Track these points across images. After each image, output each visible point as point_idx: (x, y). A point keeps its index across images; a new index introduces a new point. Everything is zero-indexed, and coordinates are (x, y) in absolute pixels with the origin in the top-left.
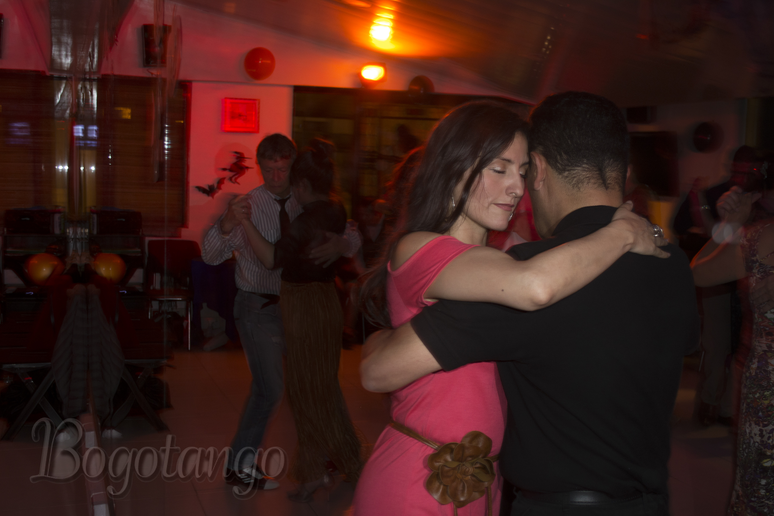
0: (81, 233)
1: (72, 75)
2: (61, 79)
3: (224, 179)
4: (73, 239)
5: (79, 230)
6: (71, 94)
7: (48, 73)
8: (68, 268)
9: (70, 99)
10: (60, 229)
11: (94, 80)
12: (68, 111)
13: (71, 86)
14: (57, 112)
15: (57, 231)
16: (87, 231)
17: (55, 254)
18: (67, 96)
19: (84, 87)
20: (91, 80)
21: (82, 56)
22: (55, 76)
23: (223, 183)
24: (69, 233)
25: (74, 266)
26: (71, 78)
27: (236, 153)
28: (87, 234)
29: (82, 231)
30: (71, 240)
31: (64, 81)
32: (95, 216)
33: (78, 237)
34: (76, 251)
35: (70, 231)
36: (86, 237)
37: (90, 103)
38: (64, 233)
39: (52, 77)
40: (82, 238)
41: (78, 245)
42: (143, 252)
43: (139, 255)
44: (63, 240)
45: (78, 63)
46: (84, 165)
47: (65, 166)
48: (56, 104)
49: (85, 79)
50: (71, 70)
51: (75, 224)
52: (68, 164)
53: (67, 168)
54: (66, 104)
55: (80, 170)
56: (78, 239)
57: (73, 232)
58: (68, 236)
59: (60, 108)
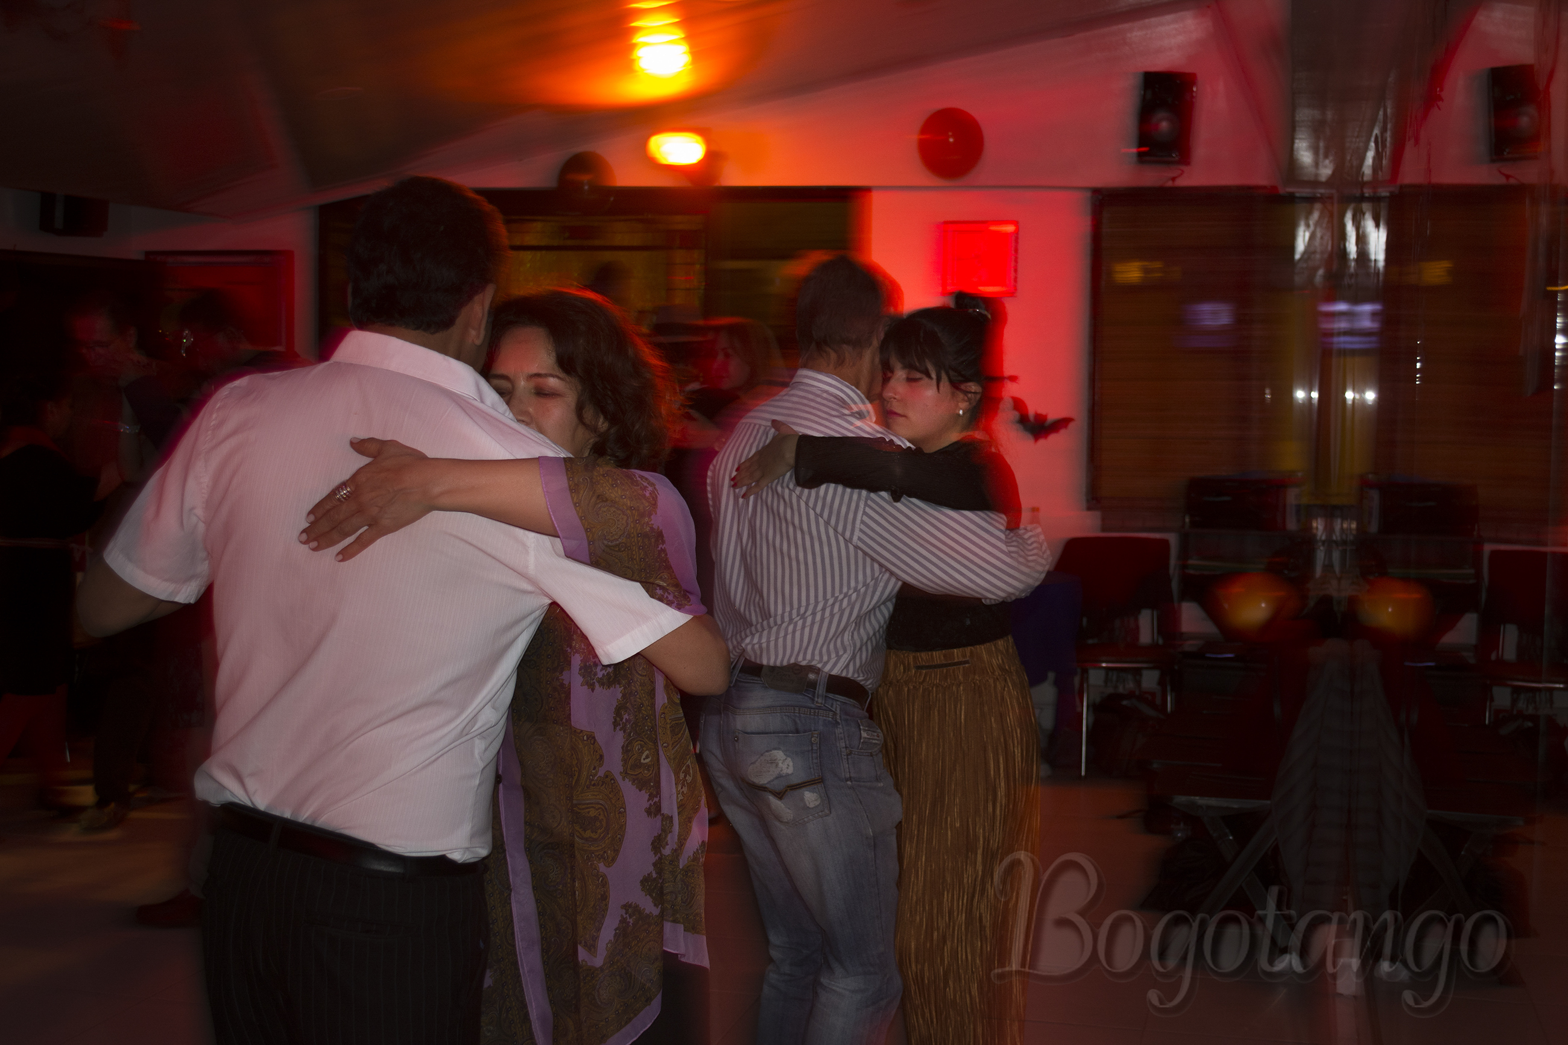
0: (1342, 530)
1: (1334, 191)
2: (1311, 200)
4: (1324, 542)
5: (1338, 524)
6: (1329, 234)
7: (1285, 190)
8: (1311, 603)
9: (1327, 244)
10: (1299, 522)
11: (1381, 202)
12: (1321, 272)
13: (1331, 216)
15: (1292, 525)
16: (1354, 526)
17: (1286, 572)
18: (1322, 238)
19: (1359, 223)
22: (1298, 195)
24: (1317, 528)
25: (1326, 601)
26: (1331, 197)
28: (1354, 532)
29: (1345, 526)
30: (1320, 544)
31: (1318, 205)
32: (1375, 495)
33: (1334, 538)
34: (1328, 567)
35: (1319, 526)
36: (1352, 538)
37: (1372, 255)
38: (1308, 528)
39: (1291, 199)
40: (1344, 542)
41: (1336, 555)
42: (1477, 575)
43: (1472, 581)
44: (1305, 544)
45: (1347, 167)
46: (1354, 390)
47: (1311, 390)
48: (1297, 256)
49: (1362, 199)
50: (1330, 182)
51: (1330, 512)
52: (1317, 387)
53: (1315, 395)
54: (1318, 256)
55: (1345, 399)
56: (1335, 542)
57: (1325, 528)
58: (1315, 535)
59: (1305, 265)
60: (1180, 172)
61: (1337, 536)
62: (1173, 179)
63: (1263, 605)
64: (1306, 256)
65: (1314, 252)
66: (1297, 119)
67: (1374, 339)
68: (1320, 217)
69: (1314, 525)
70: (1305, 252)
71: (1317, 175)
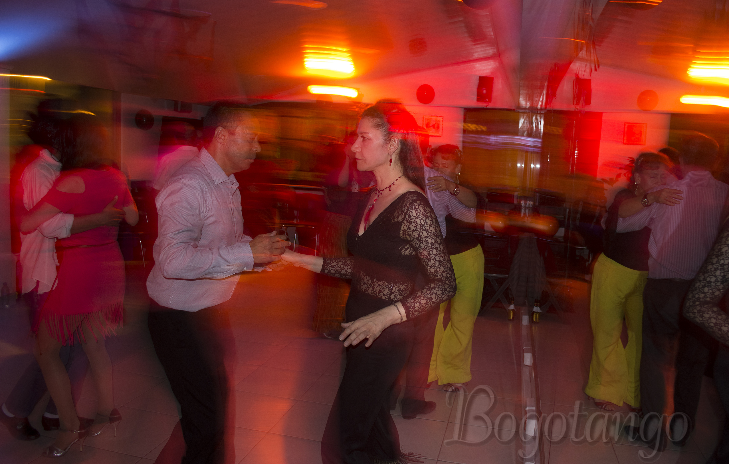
0: (529, 204)
1: (530, 111)
2: (524, 113)
3: (621, 174)
4: (524, 207)
5: (528, 202)
6: (528, 122)
7: (517, 110)
9: (528, 125)
10: (517, 201)
11: (542, 114)
12: (526, 133)
13: (529, 118)
14: (520, 132)
15: (515, 202)
16: (533, 203)
18: (526, 123)
19: (536, 119)
20: (540, 114)
21: (537, 101)
23: (620, 177)
24: (522, 203)
26: (529, 113)
27: (629, 158)
29: (530, 203)
30: (523, 208)
31: (526, 115)
32: (538, 195)
33: (527, 206)
34: (525, 214)
35: (523, 202)
36: (532, 206)
37: (539, 129)
38: (520, 203)
40: (529, 207)
41: (527, 211)
42: (565, 218)
43: (563, 219)
44: (519, 207)
45: (534, 104)
46: (533, 164)
47: (522, 164)
48: (519, 128)
49: (537, 113)
50: (529, 109)
51: (526, 198)
52: (524, 163)
53: (523, 165)
54: (525, 128)
55: (531, 167)
56: (527, 207)
57: (524, 203)
58: (521, 205)
59: (522, 130)
60: (488, 104)
61: (528, 206)
62: (486, 106)
63: (500, 222)
64: (522, 128)
65: (524, 127)
66: (521, 93)
67: (539, 149)
68: (526, 118)
69: (522, 202)
70: (521, 127)
71: (526, 107)
